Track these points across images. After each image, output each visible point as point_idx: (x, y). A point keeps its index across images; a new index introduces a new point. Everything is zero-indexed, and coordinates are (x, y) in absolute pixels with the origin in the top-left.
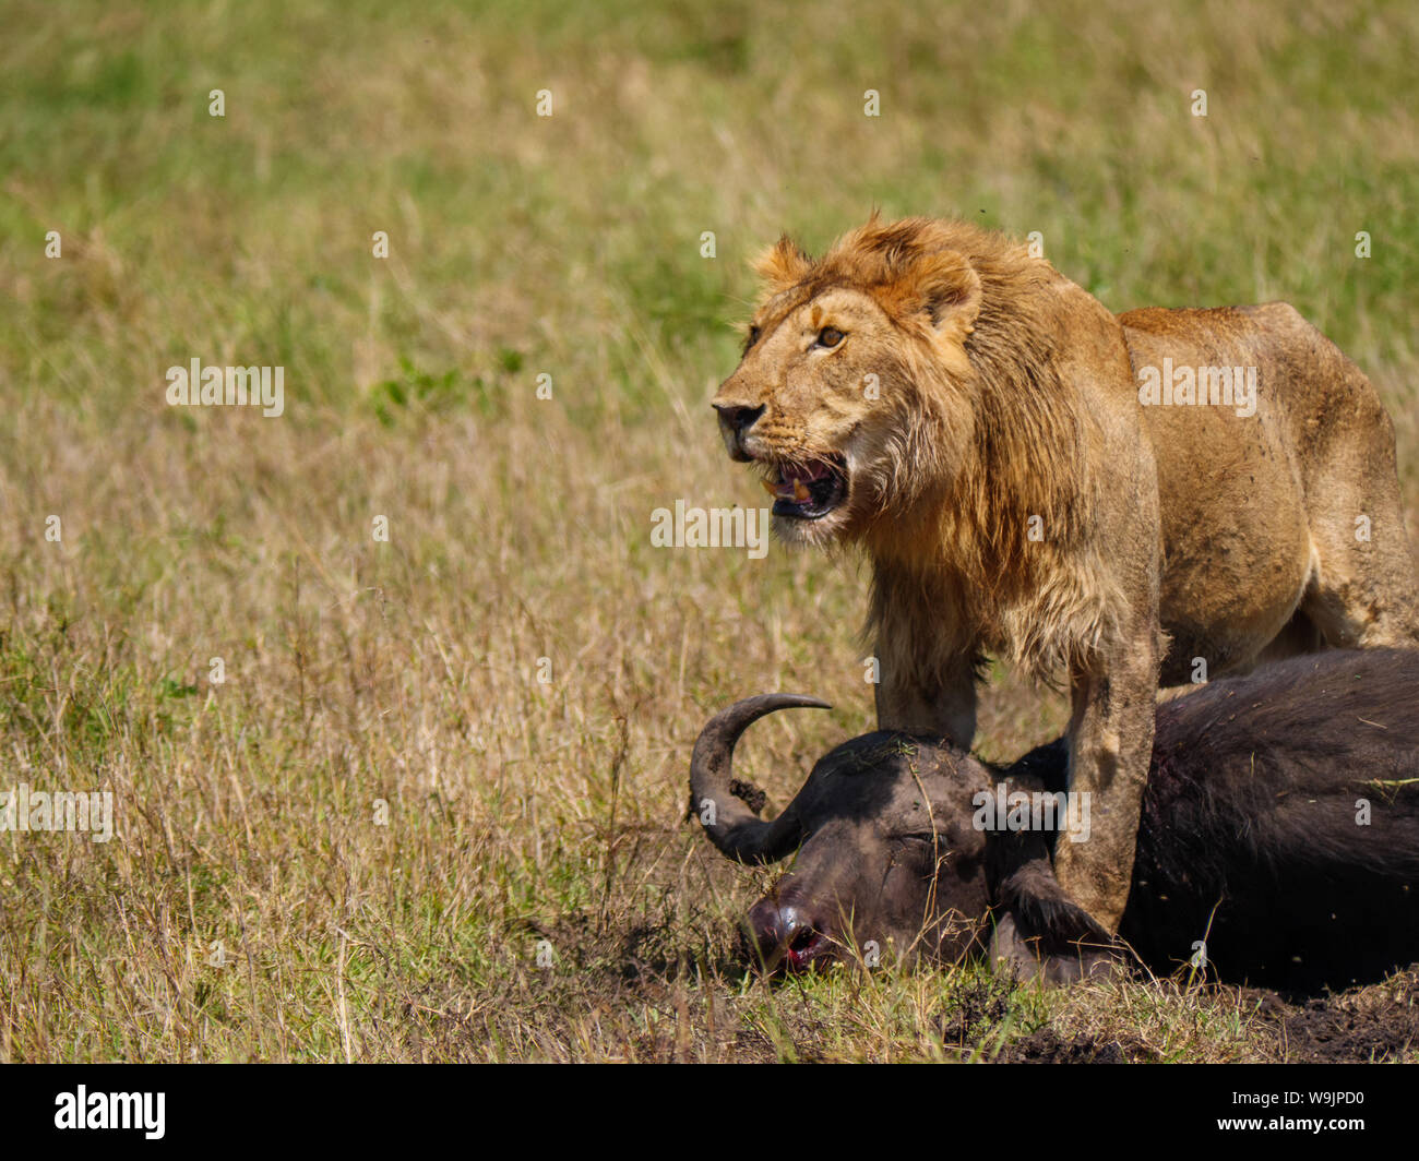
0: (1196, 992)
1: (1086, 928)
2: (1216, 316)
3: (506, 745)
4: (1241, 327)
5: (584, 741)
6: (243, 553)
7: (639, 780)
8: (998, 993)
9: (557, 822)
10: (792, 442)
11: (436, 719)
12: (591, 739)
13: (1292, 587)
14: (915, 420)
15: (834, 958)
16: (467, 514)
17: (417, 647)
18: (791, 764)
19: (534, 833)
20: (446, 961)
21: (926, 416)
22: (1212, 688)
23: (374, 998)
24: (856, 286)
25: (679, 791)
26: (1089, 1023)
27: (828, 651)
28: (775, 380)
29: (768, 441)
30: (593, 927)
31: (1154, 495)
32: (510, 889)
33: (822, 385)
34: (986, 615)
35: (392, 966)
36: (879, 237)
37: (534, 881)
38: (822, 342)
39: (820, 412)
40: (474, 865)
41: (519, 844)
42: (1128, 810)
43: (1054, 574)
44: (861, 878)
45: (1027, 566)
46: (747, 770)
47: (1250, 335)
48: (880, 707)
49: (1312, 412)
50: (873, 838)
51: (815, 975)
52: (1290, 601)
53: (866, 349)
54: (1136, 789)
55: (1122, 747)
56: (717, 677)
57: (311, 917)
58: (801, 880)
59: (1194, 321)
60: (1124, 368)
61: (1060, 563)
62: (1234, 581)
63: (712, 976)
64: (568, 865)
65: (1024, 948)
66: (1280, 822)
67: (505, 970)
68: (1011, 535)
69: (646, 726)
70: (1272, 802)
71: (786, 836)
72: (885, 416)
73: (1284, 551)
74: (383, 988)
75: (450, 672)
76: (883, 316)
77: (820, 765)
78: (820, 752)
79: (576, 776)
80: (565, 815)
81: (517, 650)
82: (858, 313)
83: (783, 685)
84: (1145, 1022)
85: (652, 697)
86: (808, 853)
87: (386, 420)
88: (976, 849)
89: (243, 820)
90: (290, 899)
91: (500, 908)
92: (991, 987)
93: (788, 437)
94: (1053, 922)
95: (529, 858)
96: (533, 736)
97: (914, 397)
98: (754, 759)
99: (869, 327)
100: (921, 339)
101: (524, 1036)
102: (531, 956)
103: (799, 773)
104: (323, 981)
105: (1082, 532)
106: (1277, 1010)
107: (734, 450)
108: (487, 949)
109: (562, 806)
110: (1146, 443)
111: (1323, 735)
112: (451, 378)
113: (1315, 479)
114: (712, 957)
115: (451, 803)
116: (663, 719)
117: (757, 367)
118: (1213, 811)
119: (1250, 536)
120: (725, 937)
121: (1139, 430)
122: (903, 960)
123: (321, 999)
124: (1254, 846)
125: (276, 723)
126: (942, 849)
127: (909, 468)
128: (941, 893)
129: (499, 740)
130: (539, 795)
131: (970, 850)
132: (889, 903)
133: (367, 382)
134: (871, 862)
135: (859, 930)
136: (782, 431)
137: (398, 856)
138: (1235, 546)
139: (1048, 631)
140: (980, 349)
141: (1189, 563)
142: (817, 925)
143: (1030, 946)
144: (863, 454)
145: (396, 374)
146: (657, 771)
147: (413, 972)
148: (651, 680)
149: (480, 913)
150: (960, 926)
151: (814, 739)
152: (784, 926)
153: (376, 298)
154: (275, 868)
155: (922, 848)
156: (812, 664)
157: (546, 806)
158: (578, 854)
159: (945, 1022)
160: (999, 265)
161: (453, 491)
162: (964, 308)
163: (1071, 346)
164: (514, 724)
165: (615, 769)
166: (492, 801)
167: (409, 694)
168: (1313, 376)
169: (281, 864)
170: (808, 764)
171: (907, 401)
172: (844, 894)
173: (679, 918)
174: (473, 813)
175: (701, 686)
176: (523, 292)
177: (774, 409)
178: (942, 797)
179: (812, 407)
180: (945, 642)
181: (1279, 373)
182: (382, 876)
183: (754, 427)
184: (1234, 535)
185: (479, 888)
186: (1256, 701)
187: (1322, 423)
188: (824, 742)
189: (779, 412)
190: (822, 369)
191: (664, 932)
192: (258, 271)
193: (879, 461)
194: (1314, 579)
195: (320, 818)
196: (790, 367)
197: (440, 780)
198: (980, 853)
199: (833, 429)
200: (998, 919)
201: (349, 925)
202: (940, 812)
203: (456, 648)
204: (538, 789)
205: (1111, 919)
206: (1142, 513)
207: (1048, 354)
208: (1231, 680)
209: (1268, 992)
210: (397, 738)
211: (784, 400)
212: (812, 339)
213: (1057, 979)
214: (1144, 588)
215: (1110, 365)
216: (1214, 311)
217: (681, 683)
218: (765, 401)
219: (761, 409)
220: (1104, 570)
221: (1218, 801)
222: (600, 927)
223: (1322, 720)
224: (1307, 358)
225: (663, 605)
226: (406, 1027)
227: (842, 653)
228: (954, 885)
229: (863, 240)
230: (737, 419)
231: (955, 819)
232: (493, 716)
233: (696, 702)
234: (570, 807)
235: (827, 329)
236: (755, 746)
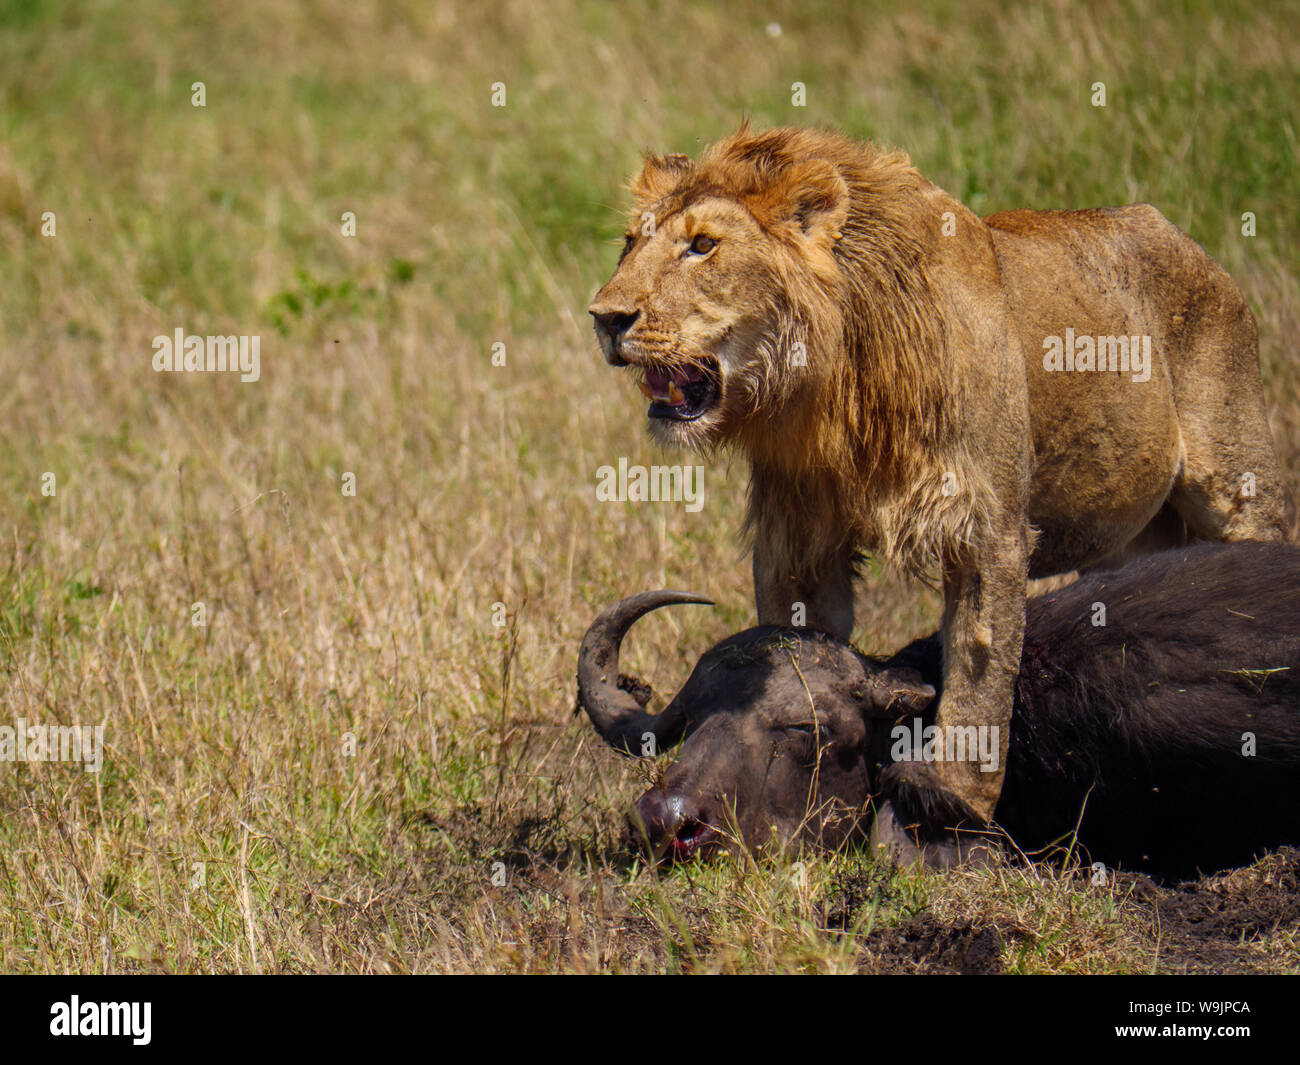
0: (1071, 875)
1: (963, 815)
2: (1082, 217)
3: (401, 642)
4: (1105, 228)
5: (476, 638)
6: (146, 458)
7: (529, 676)
8: (879, 878)
9: (451, 717)
10: (668, 346)
11: (334, 618)
12: (484, 637)
13: (1162, 479)
14: (786, 324)
15: (719, 847)
16: (362, 419)
17: (313, 549)
18: (677, 659)
19: (429, 727)
20: (345, 852)
21: (796, 320)
22: (1085, 581)
23: (275, 889)
24: (728, 195)
25: (568, 686)
26: (967, 907)
27: (711, 548)
28: (649, 287)
29: (643, 345)
30: (486, 818)
31: (1023, 394)
32: (407, 781)
33: (695, 290)
34: (857, 511)
35: (293, 858)
36: (748, 147)
37: (430, 774)
38: (695, 249)
39: (694, 317)
40: (371, 760)
41: (415, 738)
42: (1001, 698)
43: (925, 471)
44: (745, 768)
45: (898, 465)
46: (634, 665)
47: (1116, 236)
48: (760, 603)
49: (1178, 308)
50: (755, 729)
51: (701, 863)
52: (1159, 493)
53: (738, 256)
54: (1009, 678)
55: (994, 639)
56: (605, 574)
57: (215, 811)
58: (687, 771)
59: (1060, 222)
60: (990, 271)
61: (931, 461)
62: (1101, 475)
63: (601, 864)
64: (462, 758)
65: (903, 835)
66: (1151, 711)
67: (402, 860)
68: (882, 434)
69: (536, 624)
70: (1143, 691)
71: (673, 728)
72: (756, 321)
73: (1151, 444)
74: (284, 878)
75: (347, 573)
76: (754, 223)
77: (705, 659)
78: (704, 646)
79: (467, 672)
80: (458, 709)
81: (411, 551)
82: (730, 221)
83: (668, 584)
84: (1021, 905)
85: (541, 594)
86: (694, 745)
87: (284, 330)
88: (857, 739)
89: (148, 717)
90: (194, 792)
91: (397, 801)
92: (872, 873)
93: (663, 342)
94: (931, 808)
95: (424, 752)
96: (427, 634)
97: (785, 302)
98: (641, 654)
99: (740, 234)
100: (792, 246)
101: (421, 923)
102: (427, 847)
103: (684, 668)
104: (225, 871)
105: (951, 431)
106: (1150, 893)
107: (611, 355)
108: (385, 841)
109: (456, 701)
110: (1014, 343)
111: (1193, 626)
112: (345, 290)
113: (1182, 373)
114: (601, 847)
115: (348, 700)
116: (551, 618)
117: (633, 274)
118: (1086, 700)
119: (1118, 430)
120: (613, 825)
121: (1006, 331)
122: (787, 848)
123: (225, 889)
124: (1127, 737)
125: (179, 624)
126: (824, 739)
127: (780, 370)
128: (824, 782)
129: (393, 637)
130: (433, 691)
131: (851, 741)
132: (773, 792)
133: (264, 293)
134: (755, 753)
135: (744, 819)
136: (657, 335)
137: (298, 751)
138: (1104, 441)
139: (921, 528)
140: (850, 254)
141: (1061, 459)
142: (703, 816)
143: (909, 833)
144: (736, 358)
145: (294, 285)
146: (546, 668)
147: (313, 863)
148: (541, 579)
149: (378, 805)
150: (841, 814)
151: (699, 634)
152: (670, 815)
153: (272, 212)
154: (180, 763)
155: (804, 739)
156: (696, 561)
157: (440, 701)
158: (472, 747)
159: (827, 907)
160: (868, 172)
161: (348, 397)
162: (832, 215)
163: (939, 251)
164: (409, 623)
165: (506, 664)
166: (389, 695)
167: (307, 594)
168: (1178, 274)
169: (186, 760)
170: (693, 659)
171: (777, 305)
172: (728, 784)
173: (569, 808)
174: (370, 709)
175: (588, 585)
176: (414, 204)
177: (649, 314)
178: (823, 689)
179: (686, 312)
180: (819, 540)
181: (1144, 271)
182: (281, 770)
183: (630, 333)
184: (1102, 430)
185: (377, 781)
186: (1126, 594)
187: (1187, 319)
188: (709, 637)
189: (653, 317)
190: (695, 276)
191: (554, 822)
192: (158, 185)
193: (751, 363)
194: (1182, 471)
195: (222, 714)
196: (664, 273)
197: (339, 677)
198: (861, 743)
199: (705, 333)
200: (878, 807)
201: (252, 819)
202: (822, 703)
203: (353, 550)
204: (432, 685)
205: (987, 805)
206: (1010, 412)
207: (916, 258)
208: (1102, 574)
209: (1141, 875)
210: (297, 636)
211: (659, 306)
212: (686, 246)
213: (936, 864)
214: (1013, 485)
215: (978, 268)
216: (1079, 213)
217: (569, 582)
218: (640, 306)
219: (636, 315)
220: (974, 468)
221: (1090, 690)
222: (493, 818)
223: (1192, 612)
224: (1171, 256)
225: (552, 505)
226: (306, 916)
227: (726, 552)
228: (836, 775)
229: (731, 151)
230: (613, 325)
231: (836, 710)
232: (389, 615)
233: (585, 599)
234: (464, 702)
235: (700, 236)
236: (642, 641)
